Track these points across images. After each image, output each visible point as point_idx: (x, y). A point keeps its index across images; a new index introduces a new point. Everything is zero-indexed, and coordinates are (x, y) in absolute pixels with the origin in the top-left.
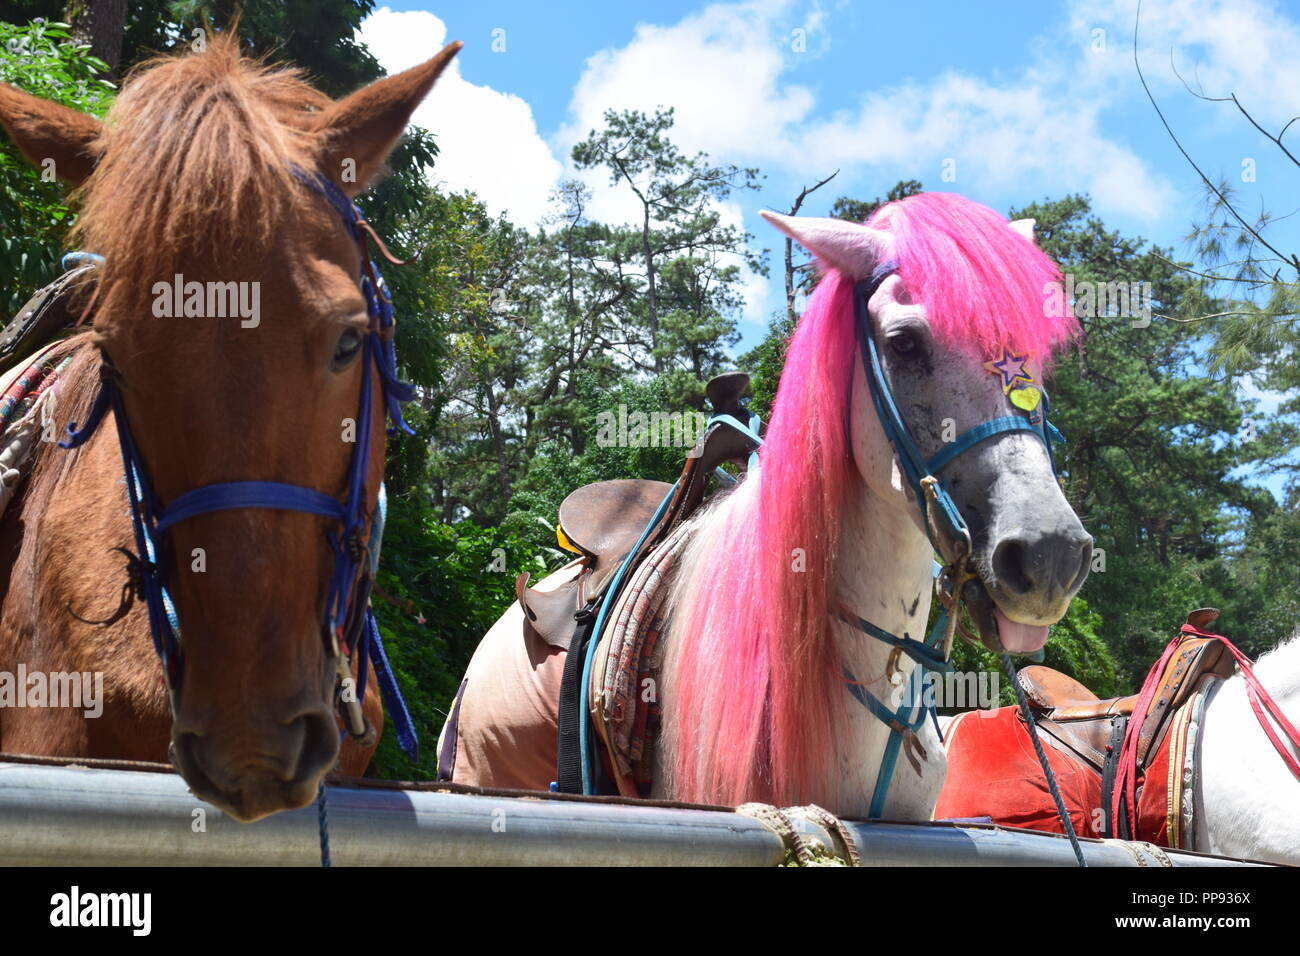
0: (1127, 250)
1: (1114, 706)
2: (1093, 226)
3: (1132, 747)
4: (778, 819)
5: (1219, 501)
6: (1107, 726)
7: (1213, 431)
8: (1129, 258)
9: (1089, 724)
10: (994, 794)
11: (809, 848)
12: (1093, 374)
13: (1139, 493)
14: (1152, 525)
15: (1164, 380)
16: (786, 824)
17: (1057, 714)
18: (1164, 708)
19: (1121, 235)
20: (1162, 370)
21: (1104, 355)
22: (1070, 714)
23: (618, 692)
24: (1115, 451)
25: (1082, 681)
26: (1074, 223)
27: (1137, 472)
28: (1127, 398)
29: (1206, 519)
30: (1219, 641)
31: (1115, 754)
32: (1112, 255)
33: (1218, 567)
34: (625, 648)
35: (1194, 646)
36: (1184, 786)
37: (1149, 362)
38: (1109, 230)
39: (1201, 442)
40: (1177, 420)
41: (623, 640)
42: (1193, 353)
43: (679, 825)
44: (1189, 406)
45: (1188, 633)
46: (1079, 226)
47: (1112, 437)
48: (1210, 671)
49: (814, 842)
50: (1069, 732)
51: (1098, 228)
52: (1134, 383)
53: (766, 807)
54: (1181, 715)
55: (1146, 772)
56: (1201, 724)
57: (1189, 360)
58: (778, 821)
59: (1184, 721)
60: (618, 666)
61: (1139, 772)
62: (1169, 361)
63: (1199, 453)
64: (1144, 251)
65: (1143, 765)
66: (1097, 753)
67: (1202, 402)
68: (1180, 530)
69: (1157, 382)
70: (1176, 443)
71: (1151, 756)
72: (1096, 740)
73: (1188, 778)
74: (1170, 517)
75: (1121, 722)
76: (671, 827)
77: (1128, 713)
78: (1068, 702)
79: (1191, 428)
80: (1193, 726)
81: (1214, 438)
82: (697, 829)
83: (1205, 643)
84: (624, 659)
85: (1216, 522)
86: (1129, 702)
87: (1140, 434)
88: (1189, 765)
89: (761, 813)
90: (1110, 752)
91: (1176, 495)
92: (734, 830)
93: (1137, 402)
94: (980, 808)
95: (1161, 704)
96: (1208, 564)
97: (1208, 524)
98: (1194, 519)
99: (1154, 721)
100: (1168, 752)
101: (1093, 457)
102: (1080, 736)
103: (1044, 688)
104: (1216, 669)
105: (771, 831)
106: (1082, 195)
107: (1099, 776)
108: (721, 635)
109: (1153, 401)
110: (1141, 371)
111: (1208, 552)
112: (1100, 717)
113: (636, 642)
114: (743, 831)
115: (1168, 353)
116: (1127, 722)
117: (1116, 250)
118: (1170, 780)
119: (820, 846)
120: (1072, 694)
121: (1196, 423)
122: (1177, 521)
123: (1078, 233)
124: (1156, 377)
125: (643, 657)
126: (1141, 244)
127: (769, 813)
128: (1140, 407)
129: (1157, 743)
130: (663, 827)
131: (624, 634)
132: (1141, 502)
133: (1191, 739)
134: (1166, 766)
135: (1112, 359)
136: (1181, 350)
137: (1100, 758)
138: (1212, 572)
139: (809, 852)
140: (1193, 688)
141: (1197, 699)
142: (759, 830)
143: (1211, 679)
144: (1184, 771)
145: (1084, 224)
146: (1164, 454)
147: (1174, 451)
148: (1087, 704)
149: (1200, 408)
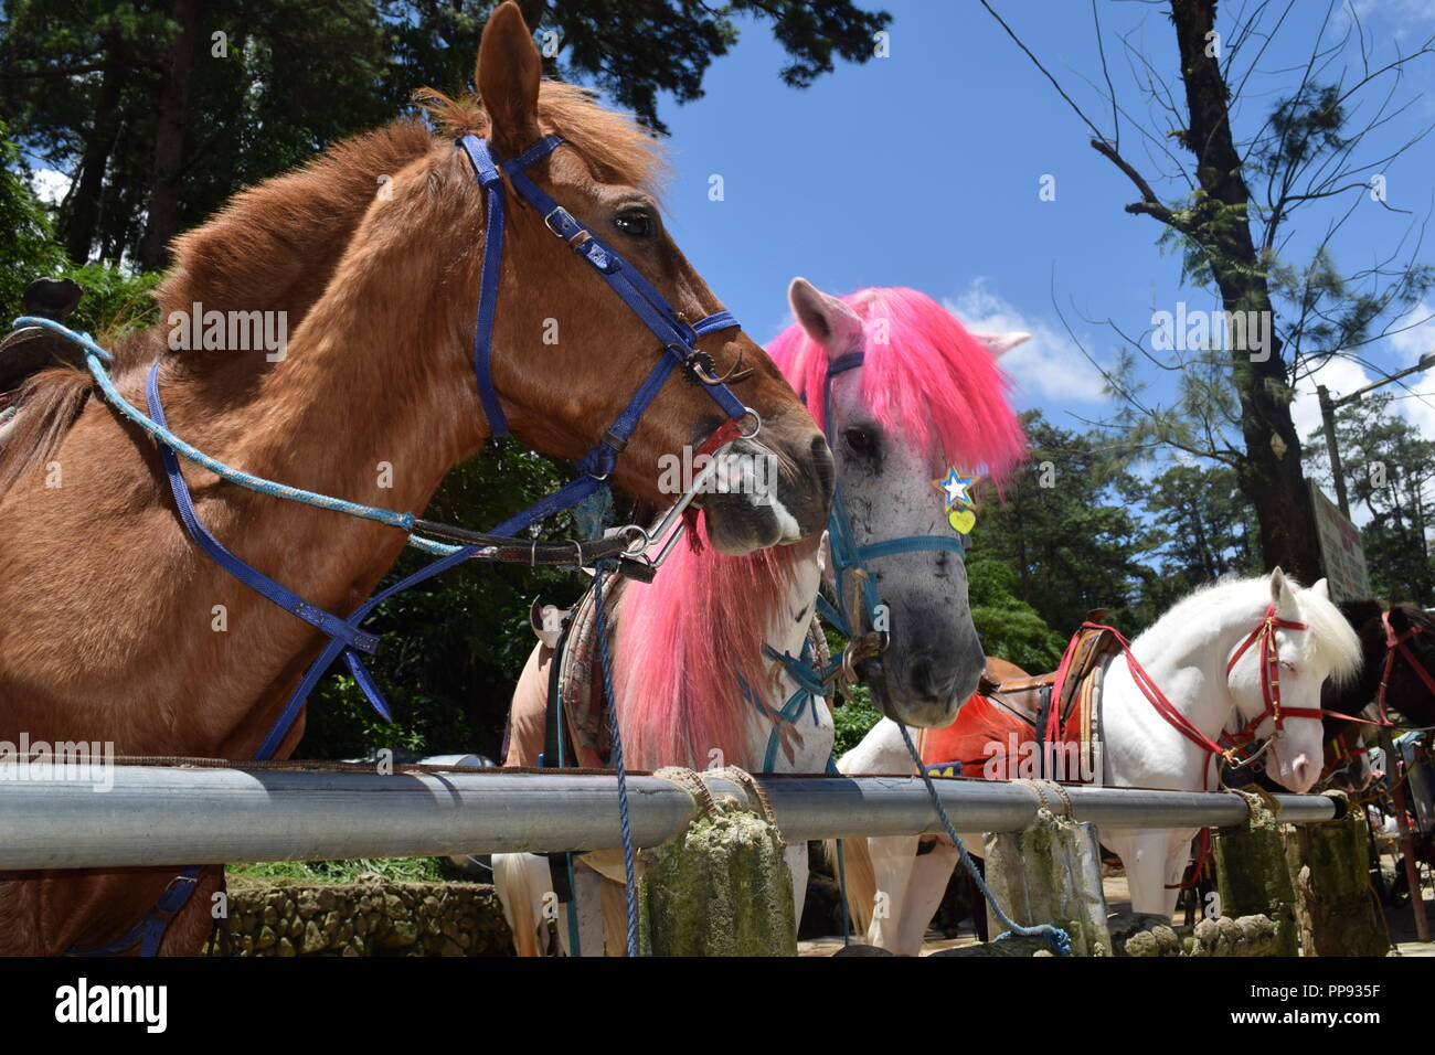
0: (1064, 438)
1: (1041, 680)
2: (1044, 426)
3: (1056, 710)
4: (691, 780)
5: (1125, 574)
6: (1037, 694)
7: (1118, 536)
8: (1065, 442)
9: (1024, 693)
10: (962, 745)
11: (720, 804)
12: (1050, 507)
13: (1079, 573)
14: (1088, 590)
15: (1090, 509)
16: (698, 784)
17: (1002, 688)
18: (1074, 679)
19: (1060, 429)
20: (1088, 503)
21: (1055, 497)
22: (1010, 688)
23: (574, 679)
24: (1065, 550)
25: (1020, 666)
26: (1033, 424)
27: (1078, 560)
28: (1069, 520)
29: (1118, 585)
30: (1109, 631)
31: (1043, 713)
32: (1056, 441)
33: (1127, 612)
34: (580, 643)
35: (1093, 635)
36: (1092, 732)
37: (1080, 500)
38: (1053, 427)
39: (1112, 542)
40: (1099, 531)
41: (579, 638)
42: (1105, 494)
43: (580, 790)
44: (1104, 523)
45: (1088, 628)
46: (1036, 426)
47: (1063, 542)
48: (1105, 651)
49: (728, 798)
50: (1011, 700)
51: (1047, 426)
52: (1073, 512)
53: (681, 769)
54: (1087, 682)
55: (1066, 724)
56: (1101, 688)
57: (1103, 497)
58: (691, 781)
59: (1090, 687)
60: (574, 658)
61: (1061, 725)
62: (1092, 499)
63: (1112, 549)
64: (1073, 438)
65: (1064, 719)
66: (1030, 713)
67: (1111, 520)
68: (1104, 592)
69: (1086, 510)
70: (1099, 544)
71: (1069, 711)
72: (1030, 704)
73: (1094, 726)
74: (1098, 584)
75: (1046, 691)
76: (571, 793)
77: (1052, 684)
78: (1009, 680)
79: (1106, 535)
80: (1096, 690)
81: (1119, 539)
82: (601, 793)
83: (1100, 633)
84: (579, 652)
85: (1124, 587)
86: (1051, 676)
87: (1078, 539)
88: (1095, 717)
89: (675, 775)
90: (1040, 712)
91: (1100, 572)
92: (642, 792)
93: (1075, 522)
94: (952, 755)
95: (1073, 676)
96: (1120, 611)
97: (1119, 588)
98: (1111, 586)
99: (1069, 687)
100: (1079, 709)
101: (1053, 554)
102: (1018, 701)
103: (993, 671)
104: (1110, 649)
105: (684, 791)
106: (1037, 407)
107: (1034, 729)
108: (651, 620)
109: (1083, 521)
110: (1077, 504)
111: (1121, 603)
112: (1032, 688)
113: (589, 638)
114: (652, 792)
115: (1091, 494)
116: (1050, 691)
117: (1058, 438)
118: (1082, 728)
119: (733, 802)
120: (1012, 674)
121: (1109, 531)
122: (1102, 587)
123: (1036, 429)
124: (1084, 506)
125: (597, 650)
126: (1071, 434)
127: (682, 775)
128: (1078, 524)
129: (1072, 703)
130: (562, 793)
131: (580, 633)
132: (1081, 577)
133: (1095, 699)
134: (1079, 718)
135: (1060, 499)
136: (1098, 492)
137: (1034, 716)
138: (1123, 614)
139: (719, 808)
140: (1094, 664)
141: (1097, 671)
142: (670, 790)
143: (1106, 657)
144: (1092, 721)
145: (1039, 424)
146: (1092, 549)
147: (1098, 548)
148: (1023, 680)
149: (1111, 524)
